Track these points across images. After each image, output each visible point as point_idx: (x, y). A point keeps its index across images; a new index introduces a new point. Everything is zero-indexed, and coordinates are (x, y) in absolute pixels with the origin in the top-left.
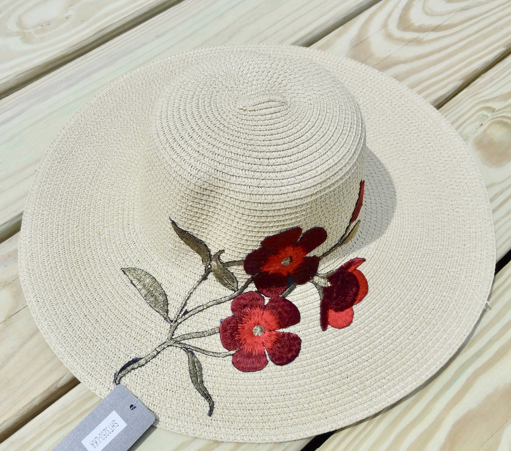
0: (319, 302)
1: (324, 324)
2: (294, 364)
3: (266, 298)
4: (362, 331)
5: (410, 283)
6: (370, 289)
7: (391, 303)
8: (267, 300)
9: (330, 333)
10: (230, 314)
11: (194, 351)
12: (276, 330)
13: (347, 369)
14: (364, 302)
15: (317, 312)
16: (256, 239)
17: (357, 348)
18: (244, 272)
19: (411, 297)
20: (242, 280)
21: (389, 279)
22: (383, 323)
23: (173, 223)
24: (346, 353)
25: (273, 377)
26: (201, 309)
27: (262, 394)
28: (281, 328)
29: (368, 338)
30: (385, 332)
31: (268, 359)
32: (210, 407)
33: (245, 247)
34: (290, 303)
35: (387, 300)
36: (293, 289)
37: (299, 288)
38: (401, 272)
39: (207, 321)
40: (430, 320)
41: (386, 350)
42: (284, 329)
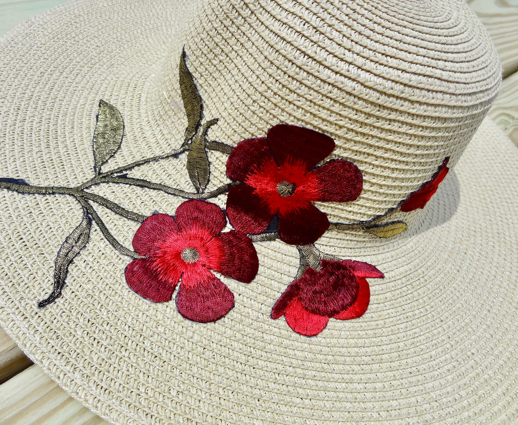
0: (292, 279)
1: (278, 310)
2: (202, 329)
3: (228, 225)
4: (321, 357)
5: (422, 347)
6: (367, 315)
7: (383, 352)
8: (228, 228)
9: (278, 326)
10: (172, 212)
11: (93, 222)
12: (212, 271)
13: (267, 389)
14: (348, 324)
15: (280, 289)
16: (267, 117)
17: (299, 371)
18: (224, 168)
19: (414, 365)
20: (215, 182)
21: (399, 322)
22: (356, 368)
23: (184, 55)
24: (280, 367)
25: (161, 322)
26: (143, 184)
27: (129, 333)
28: (219, 272)
29: (323, 370)
30: (351, 382)
31: (174, 296)
32: (51, 296)
33: (246, 124)
34: (255, 252)
35: (379, 344)
36: (270, 239)
37: (278, 244)
38: (419, 325)
39: (139, 202)
40: (425, 412)
41: (338, 404)
42: (222, 277)
